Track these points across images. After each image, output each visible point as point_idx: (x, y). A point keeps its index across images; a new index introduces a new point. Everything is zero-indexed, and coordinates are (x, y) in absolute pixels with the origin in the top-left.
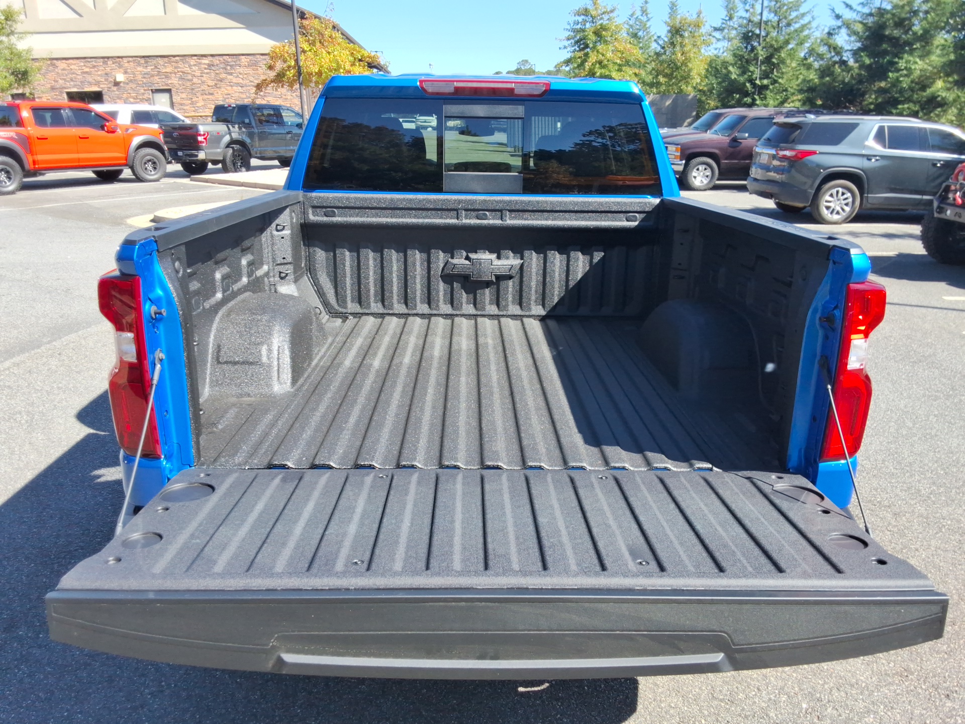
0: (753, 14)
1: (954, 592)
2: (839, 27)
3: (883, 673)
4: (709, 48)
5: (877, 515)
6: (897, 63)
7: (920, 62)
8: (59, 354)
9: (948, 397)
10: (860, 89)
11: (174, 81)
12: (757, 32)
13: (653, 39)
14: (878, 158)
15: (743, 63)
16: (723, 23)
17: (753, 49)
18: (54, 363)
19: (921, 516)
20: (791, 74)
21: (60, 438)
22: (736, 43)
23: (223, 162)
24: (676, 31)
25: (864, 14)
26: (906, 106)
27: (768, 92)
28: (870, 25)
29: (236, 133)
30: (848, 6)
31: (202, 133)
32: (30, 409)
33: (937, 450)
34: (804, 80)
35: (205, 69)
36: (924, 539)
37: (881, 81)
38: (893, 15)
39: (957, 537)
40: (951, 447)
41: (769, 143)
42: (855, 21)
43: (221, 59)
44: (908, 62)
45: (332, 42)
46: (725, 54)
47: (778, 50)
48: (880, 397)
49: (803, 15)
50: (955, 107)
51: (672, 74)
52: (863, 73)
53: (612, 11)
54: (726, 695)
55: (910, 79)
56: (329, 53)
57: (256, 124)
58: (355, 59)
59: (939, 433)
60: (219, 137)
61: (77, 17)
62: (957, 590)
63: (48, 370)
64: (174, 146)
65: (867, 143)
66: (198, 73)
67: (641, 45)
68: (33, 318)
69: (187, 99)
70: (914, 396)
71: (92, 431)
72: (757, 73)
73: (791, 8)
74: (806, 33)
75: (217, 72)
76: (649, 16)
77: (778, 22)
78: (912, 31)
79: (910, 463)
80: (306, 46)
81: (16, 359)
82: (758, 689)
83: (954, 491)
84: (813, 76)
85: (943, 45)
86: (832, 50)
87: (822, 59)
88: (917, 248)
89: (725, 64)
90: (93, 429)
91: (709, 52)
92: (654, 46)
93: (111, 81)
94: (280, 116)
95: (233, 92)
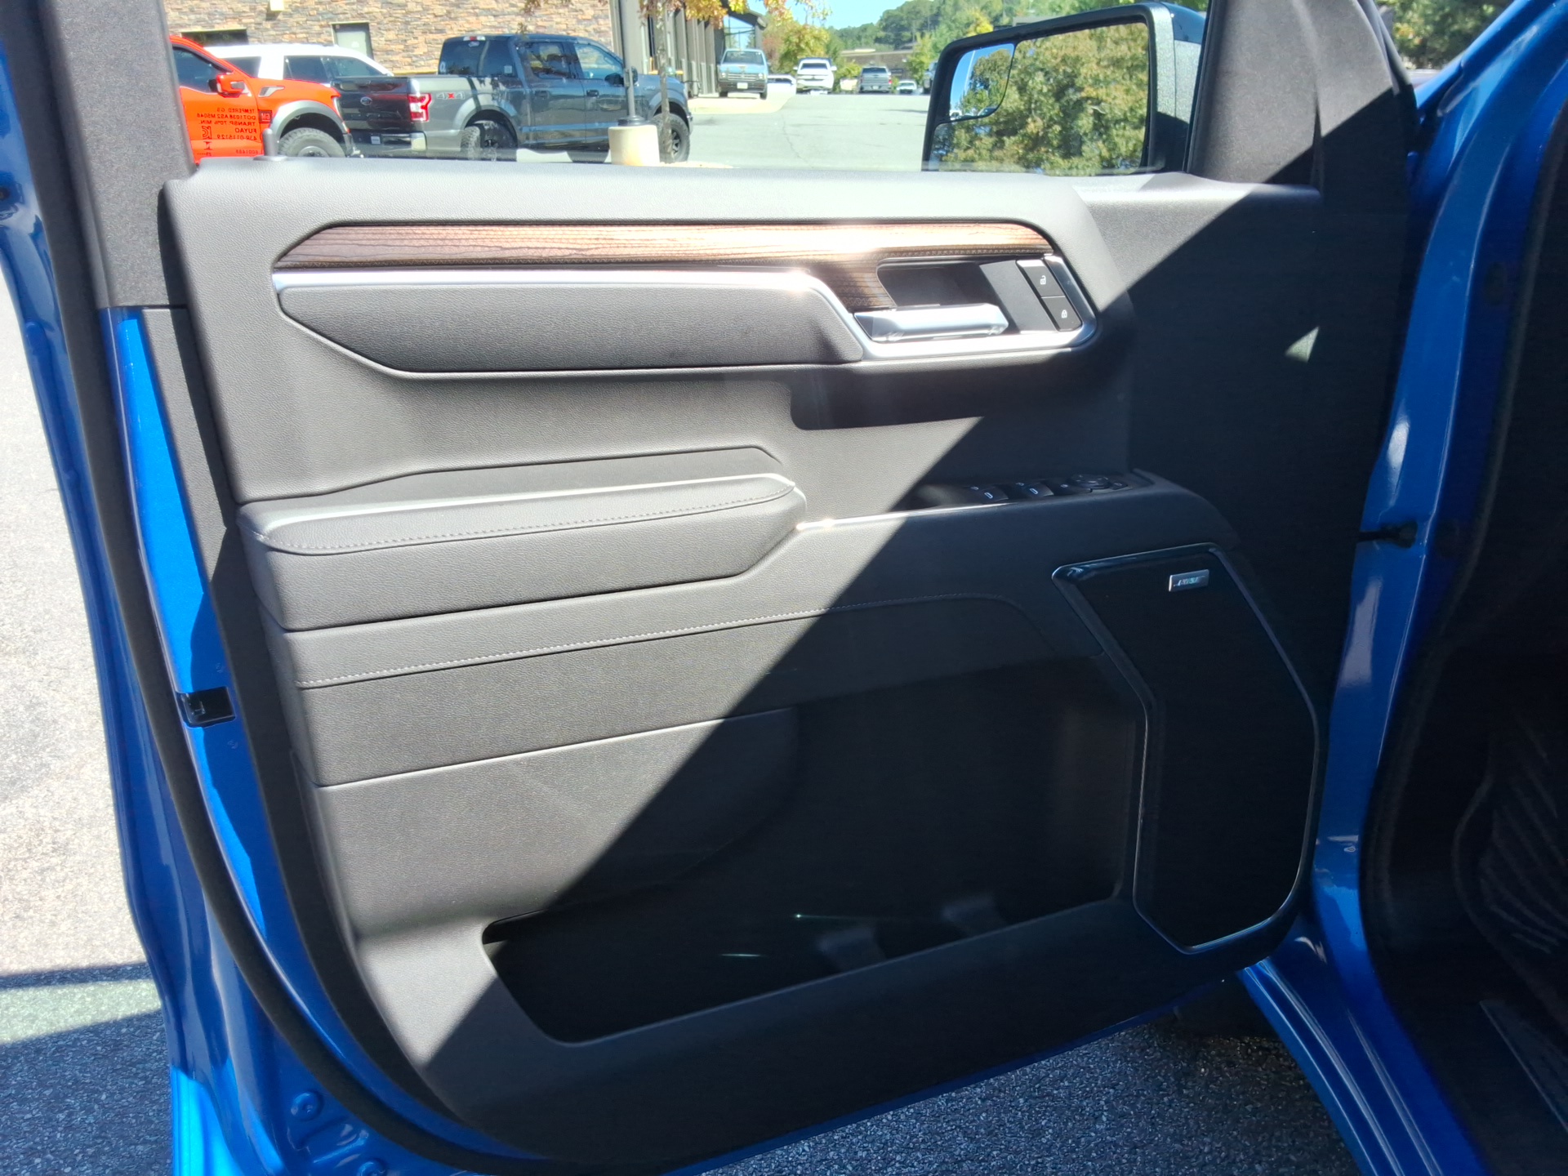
11: (373, 8)
29: (487, 94)
31: (418, 95)
57: (527, 76)
60: (454, 104)
64: (362, 124)
69: (397, 42)
93: (261, 12)
94: (573, 60)
95: (480, 27)
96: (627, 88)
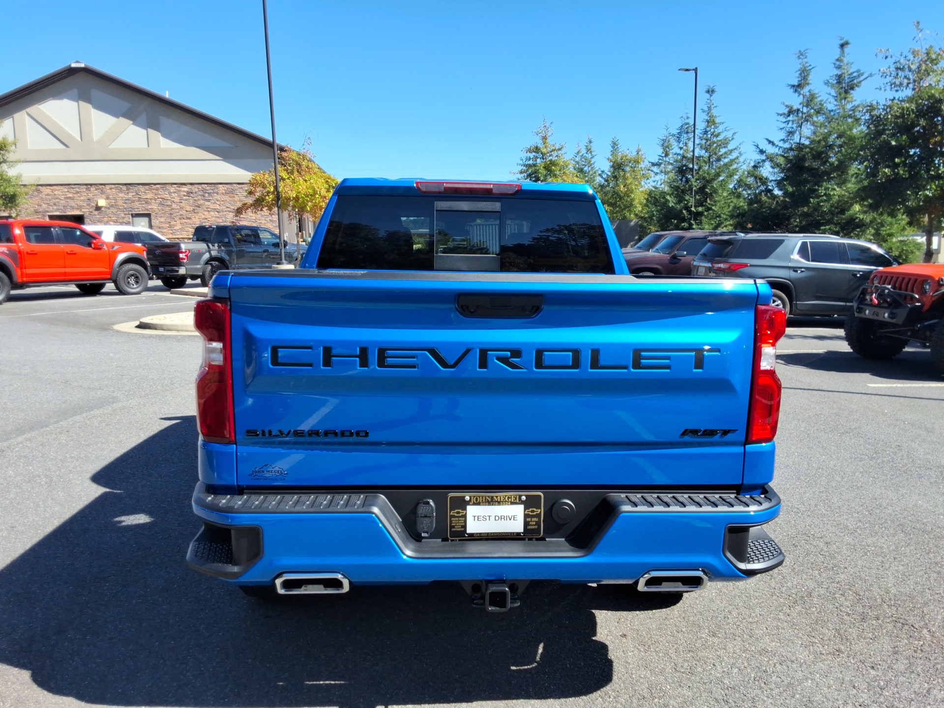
0: (686, 151)
1: (878, 597)
2: (764, 161)
3: (819, 653)
4: (648, 181)
5: (811, 544)
6: (818, 190)
7: (838, 189)
8: (67, 431)
9: (872, 458)
10: (786, 214)
11: (154, 207)
12: (691, 166)
13: (597, 174)
14: (803, 270)
15: (679, 193)
16: (660, 159)
17: (687, 181)
18: (63, 438)
19: (849, 544)
20: (723, 202)
21: (80, 495)
22: (672, 175)
23: (202, 277)
24: (618, 166)
25: (785, 149)
26: (827, 227)
27: (703, 218)
28: (791, 158)
29: (215, 251)
30: (770, 142)
31: (184, 251)
32: (48, 473)
33: (862, 497)
34: (735, 207)
35: (184, 196)
36: (853, 560)
37: (804, 207)
38: (812, 149)
39: (880, 559)
40: (874, 495)
41: (705, 257)
42: (777, 155)
43: (200, 187)
44: (827, 189)
45: (309, 172)
46: (663, 186)
47: (709, 182)
48: (812, 459)
49: (731, 151)
50: (872, 227)
51: (616, 203)
52: (787, 200)
53: (559, 149)
54: (687, 669)
55: (829, 204)
56: (306, 181)
57: (235, 243)
58: (329, 186)
59: (863, 485)
60: (200, 255)
61: (64, 147)
62: (881, 595)
63: (59, 444)
64: (156, 263)
65: (792, 257)
66: (177, 200)
67: (587, 179)
68: (38, 404)
69: (165, 223)
70: (842, 458)
71: (108, 490)
72: (692, 202)
73: (720, 145)
74: (735, 166)
75: (196, 198)
76: (593, 153)
77: (709, 157)
78: (829, 162)
79: (839, 507)
80: (284, 175)
81: (27, 435)
82: (714, 665)
83: (877, 526)
84: (742, 203)
85: (856, 173)
86: (758, 181)
87: (750, 188)
88: (844, 347)
89: (663, 194)
90: (108, 488)
91: (648, 185)
92: (598, 180)
93: (93, 206)
94: (257, 236)
95: (210, 217)
96: (281, 250)
